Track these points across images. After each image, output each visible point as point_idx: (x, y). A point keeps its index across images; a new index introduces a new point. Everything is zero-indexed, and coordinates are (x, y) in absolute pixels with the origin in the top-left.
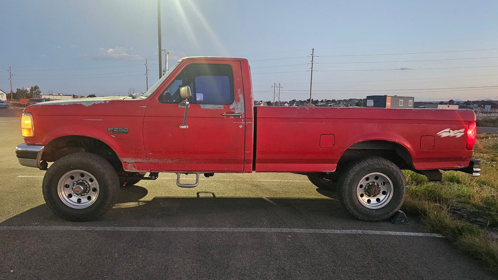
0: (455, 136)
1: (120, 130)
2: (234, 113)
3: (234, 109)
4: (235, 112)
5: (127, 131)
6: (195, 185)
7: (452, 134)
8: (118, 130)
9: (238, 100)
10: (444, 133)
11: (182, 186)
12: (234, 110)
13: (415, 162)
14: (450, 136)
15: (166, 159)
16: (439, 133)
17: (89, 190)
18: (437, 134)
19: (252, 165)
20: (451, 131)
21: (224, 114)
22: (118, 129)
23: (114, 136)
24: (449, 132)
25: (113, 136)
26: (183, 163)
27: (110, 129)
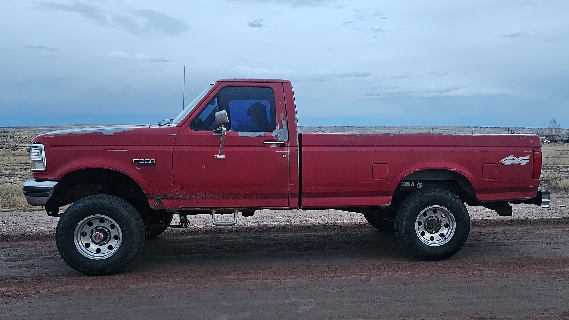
0: (520, 164)
1: (146, 162)
2: (276, 141)
3: (276, 136)
4: (278, 140)
5: (155, 163)
6: (233, 223)
7: (516, 161)
8: (144, 162)
9: (281, 127)
10: (508, 161)
11: (218, 224)
12: (276, 138)
13: (478, 193)
14: (514, 164)
15: (199, 194)
16: (501, 161)
17: (110, 238)
18: (500, 162)
19: (297, 199)
20: (515, 158)
21: (265, 142)
22: (145, 160)
23: (139, 169)
24: (513, 159)
25: (137, 168)
26: (218, 198)
27: (135, 160)
